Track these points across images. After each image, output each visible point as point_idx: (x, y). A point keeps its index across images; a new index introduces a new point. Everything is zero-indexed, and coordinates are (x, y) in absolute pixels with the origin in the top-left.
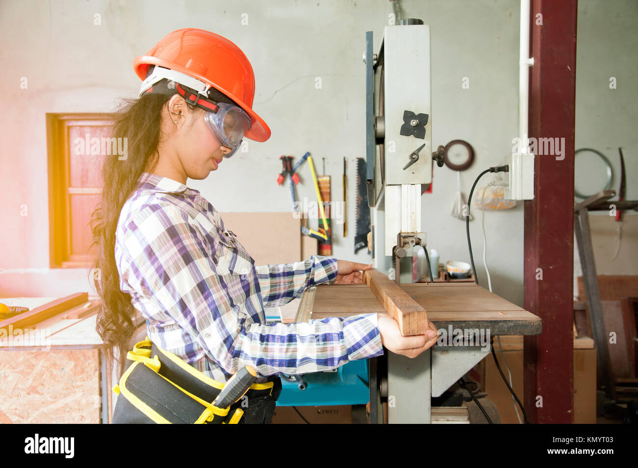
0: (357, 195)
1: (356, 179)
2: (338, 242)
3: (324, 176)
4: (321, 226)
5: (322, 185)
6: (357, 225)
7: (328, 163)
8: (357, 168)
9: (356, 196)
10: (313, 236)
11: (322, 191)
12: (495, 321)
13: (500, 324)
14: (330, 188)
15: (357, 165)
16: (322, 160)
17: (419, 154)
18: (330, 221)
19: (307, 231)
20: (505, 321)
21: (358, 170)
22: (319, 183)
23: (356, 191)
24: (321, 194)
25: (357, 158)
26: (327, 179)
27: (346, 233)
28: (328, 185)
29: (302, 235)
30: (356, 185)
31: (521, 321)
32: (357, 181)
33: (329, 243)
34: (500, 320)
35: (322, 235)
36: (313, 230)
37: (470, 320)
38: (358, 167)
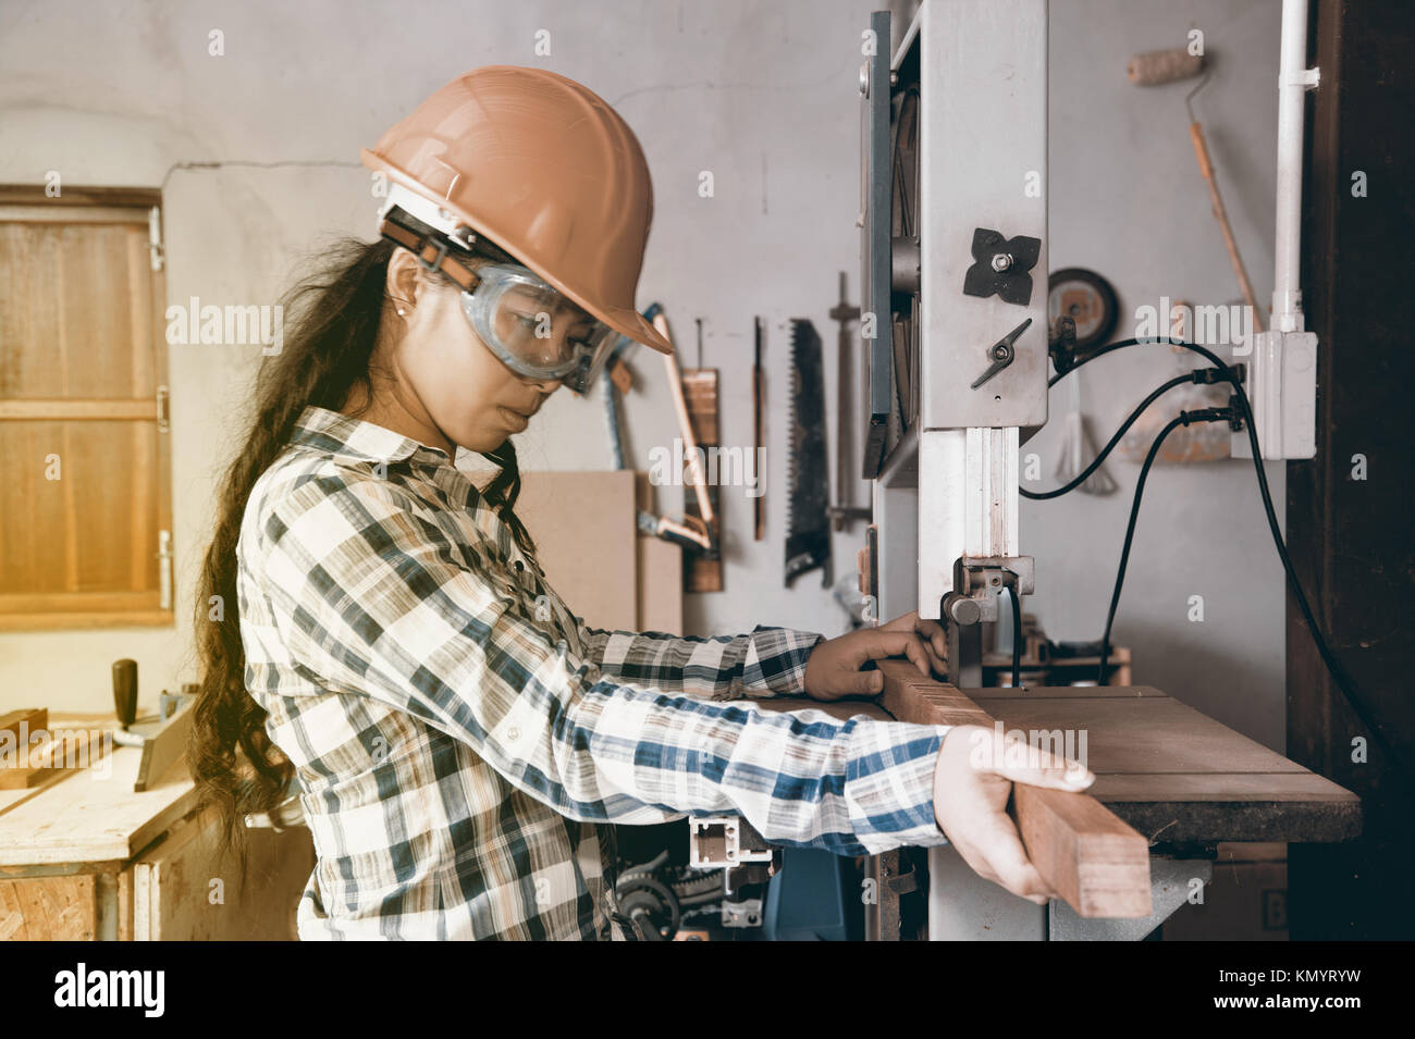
0: (792, 422)
1: (789, 379)
2: (738, 554)
3: (700, 370)
4: (692, 508)
5: (694, 396)
6: (791, 508)
7: (710, 335)
8: (791, 348)
9: (789, 426)
10: (669, 537)
11: (696, 411)
12: (1232, 803)
13: (1248, 811)
14: (717, 403)
15: (791, 341)
16: (695, 326)
17: (1014, 345)
18: (716, 493)
19: (654, 525)
20: (1260, 804)
21: (794, 352)
22: (685, 389)
23: (789, 411)
24: (693, 420)
25: (793, 321)
26: (709, 378)
27: (762, 527)
28: (712, 396)
29: (640, 534)
30: (790, 395)
31: (1304, 802)
32: (792, 383)
33: (715, 556)
34: (1247, 799)
35: (695, 536)
36: (672, 521)
37: (1164, 799)
38: (794, 344)
